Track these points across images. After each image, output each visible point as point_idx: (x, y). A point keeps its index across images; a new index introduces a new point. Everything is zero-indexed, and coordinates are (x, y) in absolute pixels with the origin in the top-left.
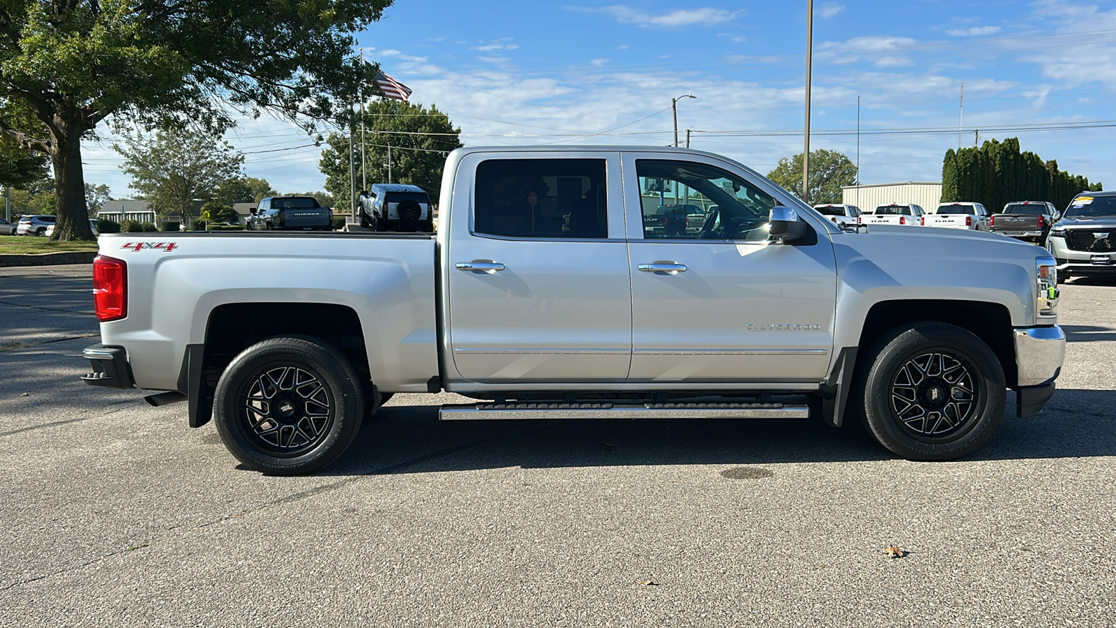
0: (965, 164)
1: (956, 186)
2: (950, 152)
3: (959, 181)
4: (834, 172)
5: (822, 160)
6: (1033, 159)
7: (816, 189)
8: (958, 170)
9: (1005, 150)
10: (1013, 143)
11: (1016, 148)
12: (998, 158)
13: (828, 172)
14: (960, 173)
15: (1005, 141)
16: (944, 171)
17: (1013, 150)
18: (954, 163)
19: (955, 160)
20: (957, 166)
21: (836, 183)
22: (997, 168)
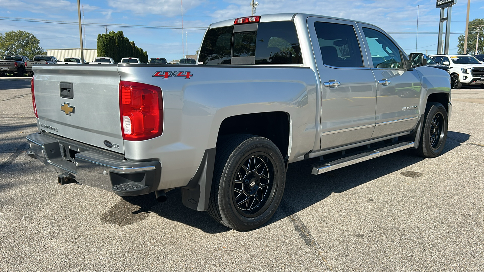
0: (107, 41)
1: (104, 50)
2: (99, 36)
3: (105, 49)
4: (28, 42)
5: (21, 36)
6: (127, 40)
7: (19, 50)
8: (104, 43)
9: (118, 36)
10: (121, 33)
11: (122, 35)
12: (117, 39)
13: (24, 42)
14: (105, 45)
15: (118, 32)
16: (98, 44)
17: (121, 36)
18: (102, 40)
19: (102, 39)
20: (103, 42)
21: (29, 47)
22: (117, 44)
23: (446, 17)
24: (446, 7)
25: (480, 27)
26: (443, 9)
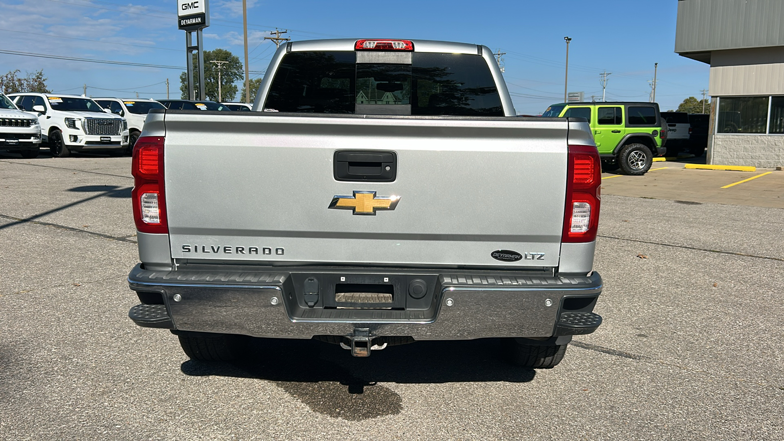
23: (197, 45)
24: (194, 30)
25: (221, 63)
26: (190, 33)
